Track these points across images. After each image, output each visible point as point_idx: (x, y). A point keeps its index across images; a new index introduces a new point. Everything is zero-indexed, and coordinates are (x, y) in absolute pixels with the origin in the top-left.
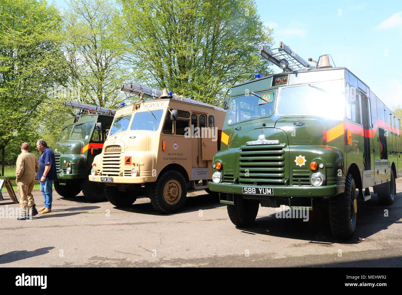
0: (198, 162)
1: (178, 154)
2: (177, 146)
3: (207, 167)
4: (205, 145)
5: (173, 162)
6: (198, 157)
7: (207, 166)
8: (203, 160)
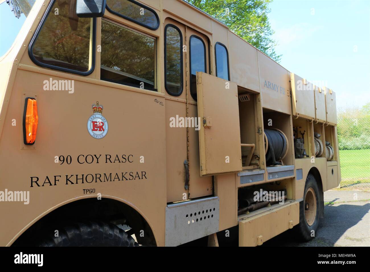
0: (187, 182)
1: (108, 158)
2: (106, 127)
3: (213, 195)
4: (208, 124)
5: (85, 191)
6: (186, 167)
7: (213, 190)
8: (204, 173)
